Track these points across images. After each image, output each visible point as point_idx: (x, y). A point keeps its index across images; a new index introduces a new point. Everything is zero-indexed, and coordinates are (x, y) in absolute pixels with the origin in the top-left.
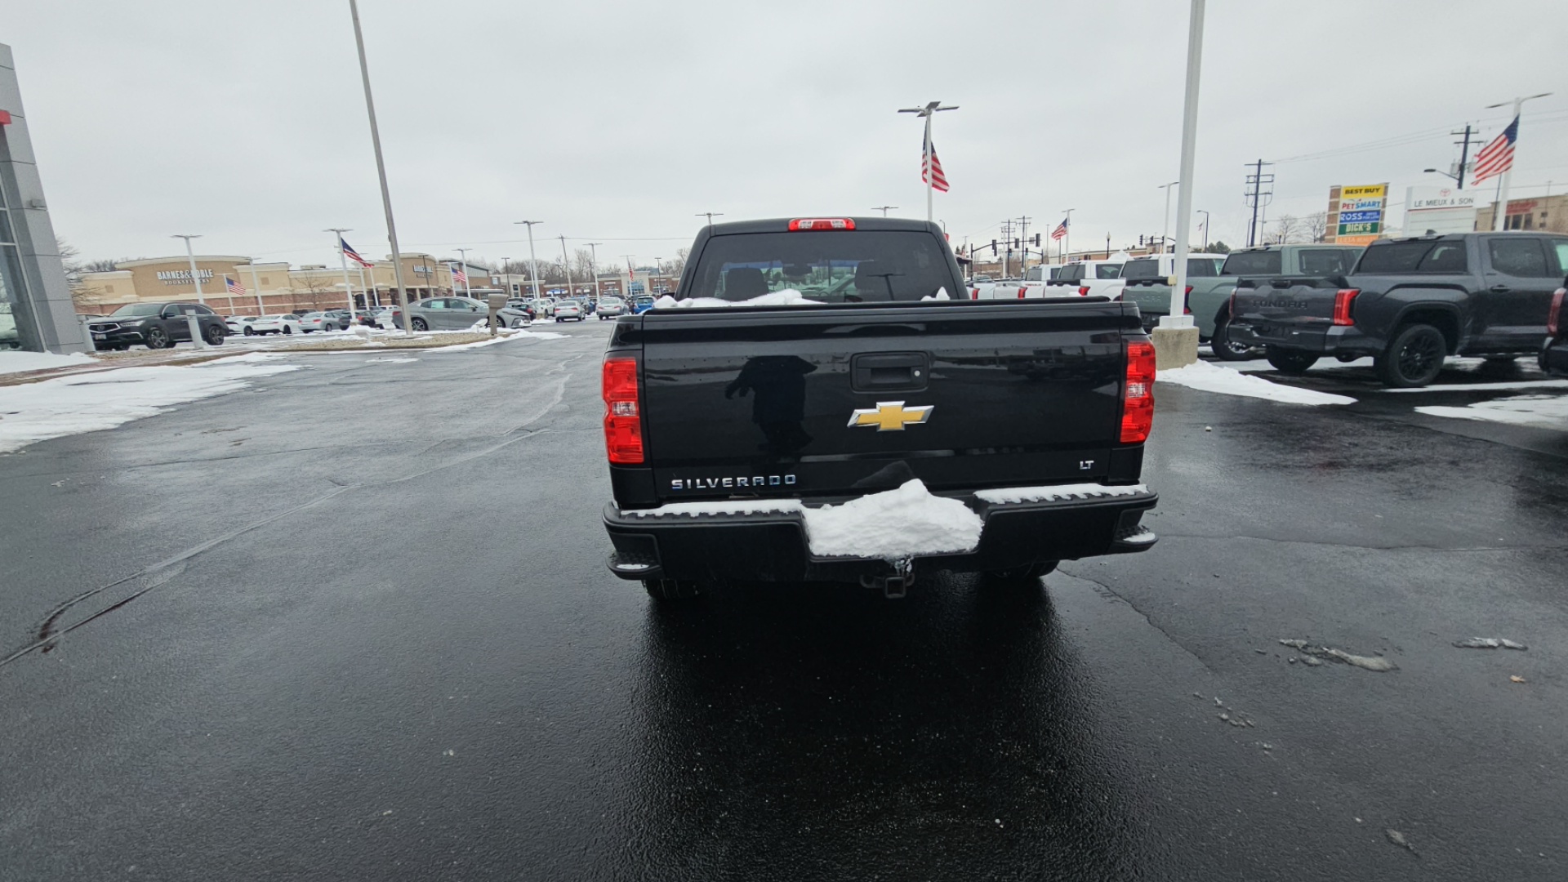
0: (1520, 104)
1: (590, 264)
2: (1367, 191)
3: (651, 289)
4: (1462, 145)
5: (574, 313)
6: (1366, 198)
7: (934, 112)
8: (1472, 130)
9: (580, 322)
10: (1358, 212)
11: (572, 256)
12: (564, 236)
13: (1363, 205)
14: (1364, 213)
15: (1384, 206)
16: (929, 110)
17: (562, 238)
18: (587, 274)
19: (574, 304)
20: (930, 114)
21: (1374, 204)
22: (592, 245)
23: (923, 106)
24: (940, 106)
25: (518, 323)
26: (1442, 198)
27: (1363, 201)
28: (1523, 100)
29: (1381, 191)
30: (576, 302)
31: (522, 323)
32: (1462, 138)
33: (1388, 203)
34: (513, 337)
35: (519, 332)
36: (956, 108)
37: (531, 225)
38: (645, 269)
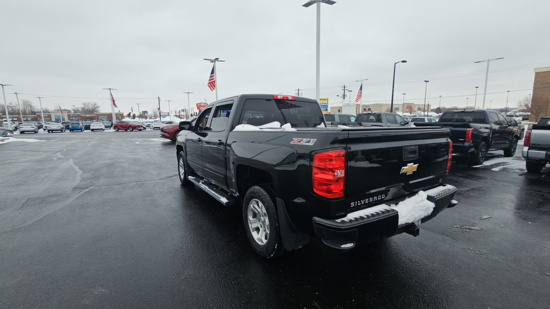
0: (362, 81)
1: (31, 107)
2: (324, 100)
3: (69, 119)
4: (344, 90)
5: (33, 129)
6: (324, 102)
7: (217, 62)
8: (345, 87)
9: (36, 134)
10: (322, 105)
11: (21, 103)
12: (17, 92)
13: (323, 103)
14: (324, 106)
15: (328, 104)
16: (215, 60)
17: (16, 93)
18: (29, 111)
19: (32, 125)
20: (215, 62)
21: (326, 103)
22: (39, 98)
23: (213, 59)
24: (219, 60)
25: (6, 134)
26: (349, 103)
27: (323, 102)
28: (363, 80)
29: (327, 100)
30: (33, 124)
31: (9, 134)
32: (343, 88)
33: (329, 103)
34: (6, 141)
35: (9, 139)
36: (224, 61)
37: (4, 86)
38: (67, 110)
